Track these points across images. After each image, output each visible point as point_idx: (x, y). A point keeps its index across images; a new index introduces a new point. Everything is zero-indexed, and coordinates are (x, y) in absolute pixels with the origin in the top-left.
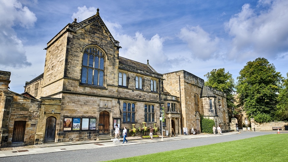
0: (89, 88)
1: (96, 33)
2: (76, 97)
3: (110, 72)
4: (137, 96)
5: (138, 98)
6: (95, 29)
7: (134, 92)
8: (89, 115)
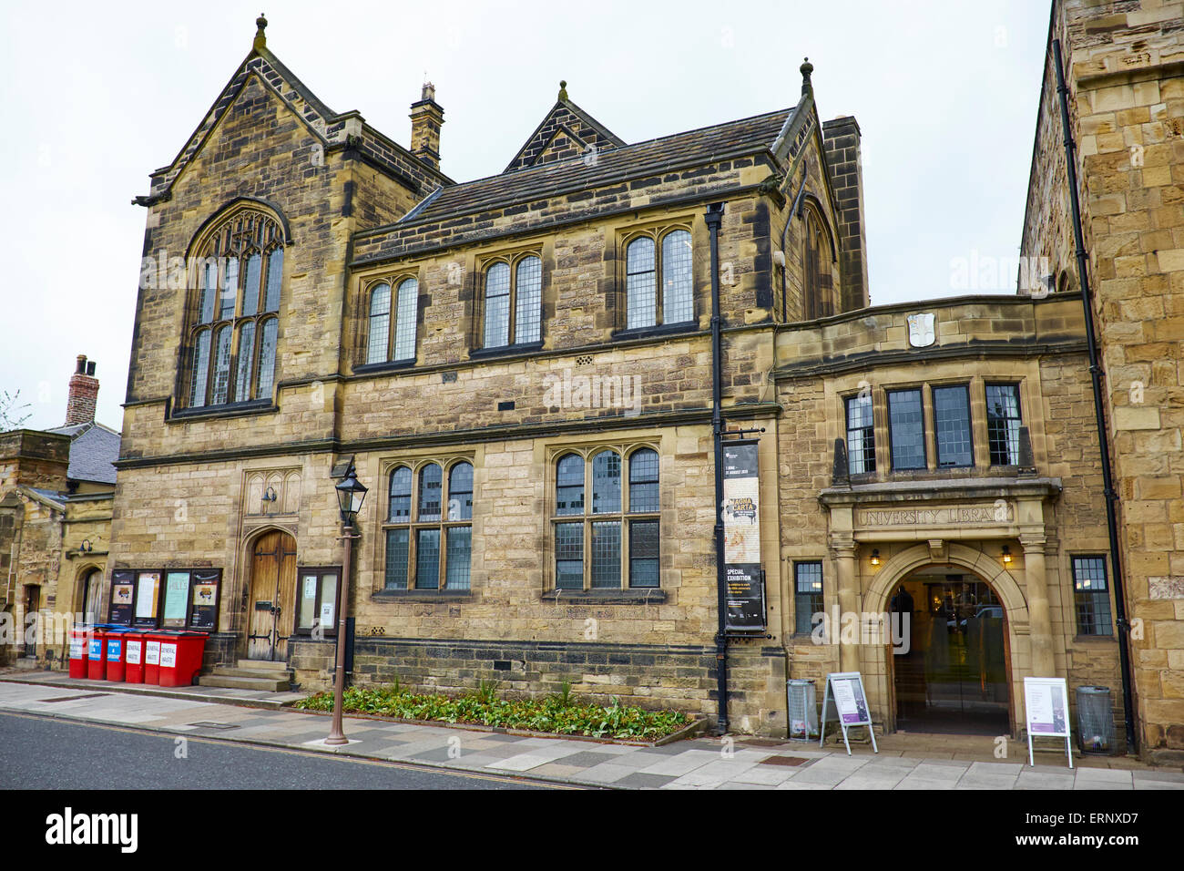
1: (244, 142)
2: (157, 477)
3: (301, 305)
4: (480, 403)
5: (490, 417)
6: (242, 126)
7: (458, 384)
8: (197, 554)
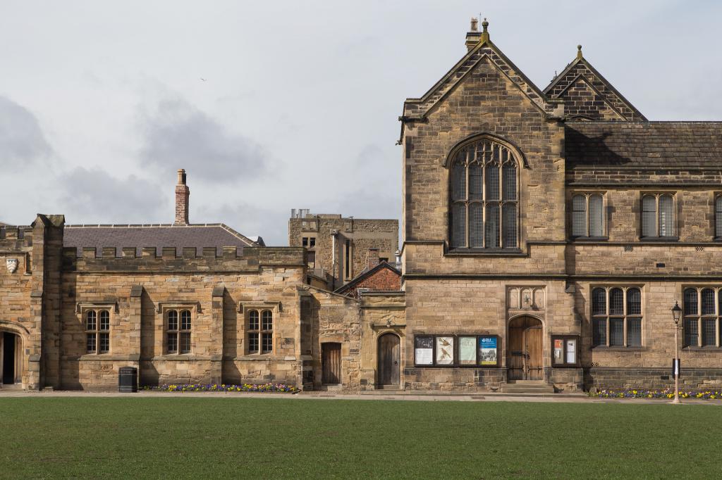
0: (472, 259)
1: (483, 98)
2: (440, 285)
3: (537, 202)
4: (646, 262)
5: (651, 270)
6: (479, 88)
7: (634, 253)
8: (477, 328)
